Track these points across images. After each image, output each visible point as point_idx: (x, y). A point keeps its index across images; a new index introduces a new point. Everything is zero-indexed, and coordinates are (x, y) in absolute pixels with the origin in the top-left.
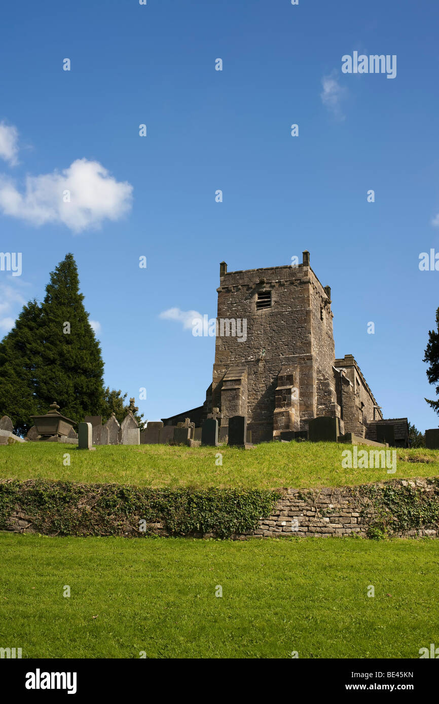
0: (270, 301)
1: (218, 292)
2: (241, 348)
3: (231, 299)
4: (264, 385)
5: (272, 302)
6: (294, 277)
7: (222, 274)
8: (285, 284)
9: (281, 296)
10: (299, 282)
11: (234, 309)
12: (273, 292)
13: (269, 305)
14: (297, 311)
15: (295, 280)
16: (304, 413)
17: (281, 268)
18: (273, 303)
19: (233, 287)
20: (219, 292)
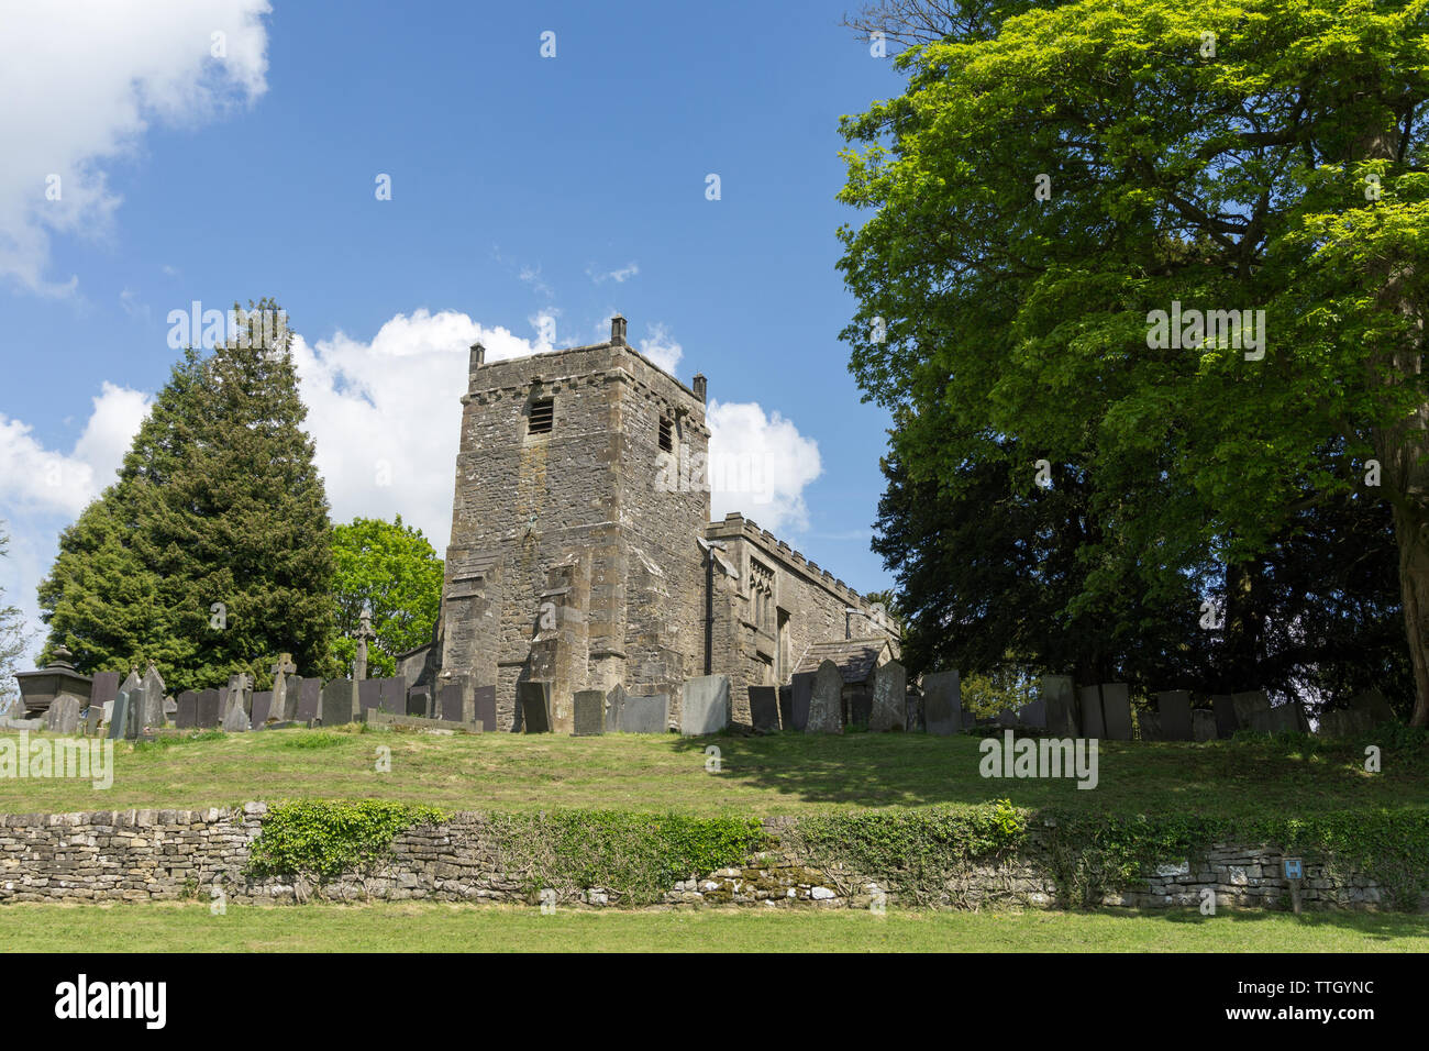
0: (551, 418)
1: (462, 402)
2: (496, 513)
3: (484, 417)
4: (530, 587)
5: (554, 420)
6: (594, 367)
7: (473, 368)
8: (579, 382)
9: (571, 405)
10: (602, 378)
11: (488, 436)
12: (557, 401)
13: (550, 425)
14: (594, 436)
15: (596, 375)
16: (595, 640)
17: (574, 352)
18: (555, 423)
19: (490, 393)
20: (465, 403)
